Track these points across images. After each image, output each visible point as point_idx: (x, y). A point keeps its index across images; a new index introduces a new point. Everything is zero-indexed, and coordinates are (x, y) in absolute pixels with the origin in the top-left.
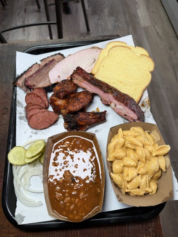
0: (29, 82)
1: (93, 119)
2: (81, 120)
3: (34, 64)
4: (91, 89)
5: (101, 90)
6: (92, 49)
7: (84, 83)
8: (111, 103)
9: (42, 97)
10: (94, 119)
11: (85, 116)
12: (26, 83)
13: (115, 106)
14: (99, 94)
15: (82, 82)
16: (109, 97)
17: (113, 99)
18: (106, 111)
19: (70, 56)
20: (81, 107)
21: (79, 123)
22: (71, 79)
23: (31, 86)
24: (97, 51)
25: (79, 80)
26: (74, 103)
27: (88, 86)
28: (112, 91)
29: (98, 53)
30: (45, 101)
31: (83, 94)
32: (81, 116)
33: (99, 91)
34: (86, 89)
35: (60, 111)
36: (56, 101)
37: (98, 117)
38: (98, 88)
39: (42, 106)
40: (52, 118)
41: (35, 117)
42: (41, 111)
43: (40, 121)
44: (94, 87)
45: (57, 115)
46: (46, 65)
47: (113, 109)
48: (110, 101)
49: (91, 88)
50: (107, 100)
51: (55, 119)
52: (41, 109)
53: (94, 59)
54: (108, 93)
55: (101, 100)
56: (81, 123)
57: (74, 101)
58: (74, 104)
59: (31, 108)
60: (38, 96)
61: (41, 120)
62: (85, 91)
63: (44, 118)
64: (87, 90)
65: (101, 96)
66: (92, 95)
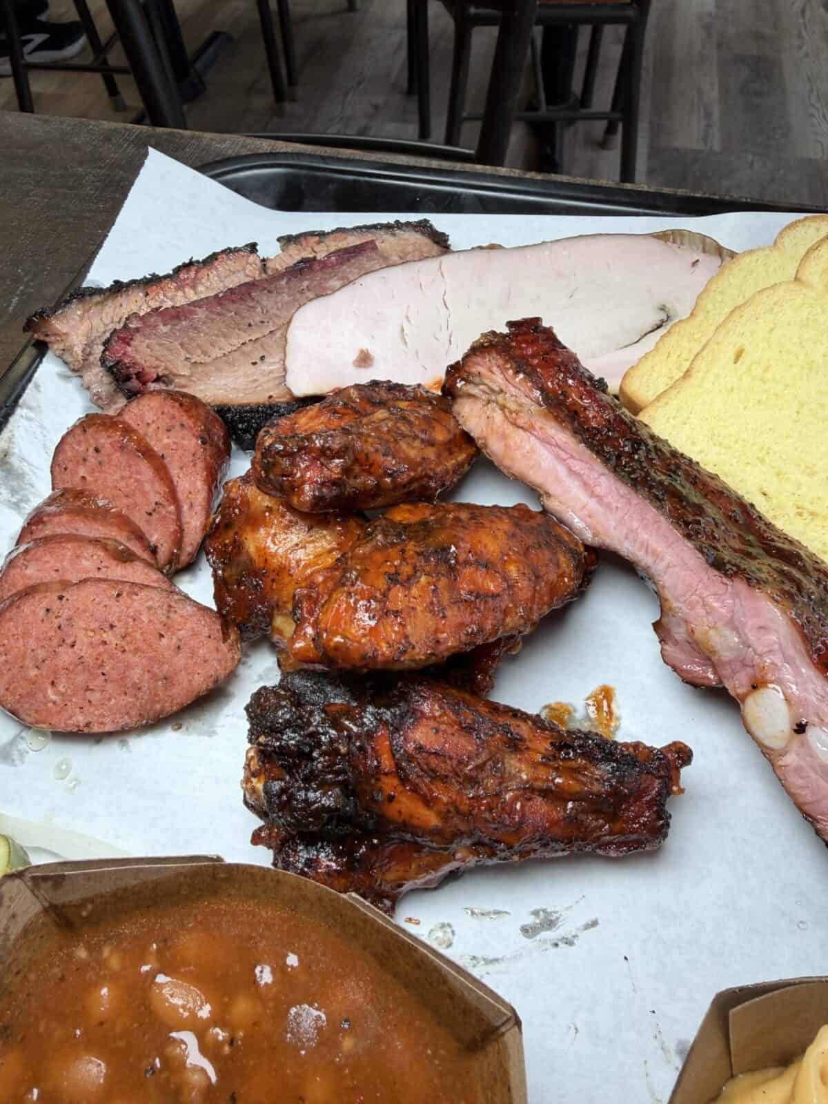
0: (143, 348)
1: (539, 800)
2: (413, 771)
3: (228, 251)
4: (592, 504)
5: (688, 537)
6: (657, 245)
7: (546, 441)
8: (756, 685)
9: (174, 472)
10: (553, 795)
11: (463, 745)
12: (117, 346)
13: (800, 729)
14: (658, 568)
15: (528, 429)
16: (752, 622)
17: (791, 652)
18: (682, 754)
19: (493, 253)
20: (450, 641)
21: (391, 799)
22: (449, 393)
23: (140, 376)
24: (695, 263)
25: (503, 408)
26: (394, 578)
27: (571, 471)
28: (792, 580)
29: (701, 275)
30: (185, 508)
31: (505, 525)
32: (421, 735)
33: (657, 544)
34: (548, 495)
35: (270, 616)
36: (255, 521)
37: (596, 787)
38: (660, 508)
39: (154, 538)
40: (180, 660)
41: (42, 613)
42: (118, 571)
43: (66, 657)
44: (624, 490)
45: (224, 647)
46: (304, 268)
47: (769, 755)
48: (744, 664)
49: (593, 495)
50: (724, 642)
51: (199, 681)
52: (125, 557)
53: (663, 309)
54: (752, 582)
55: (657, 626)
56: (406, 806)
57: (406, 570)
58: (398, 593)
59: (59, 531)
60: (147, 453)
61: (83, 649)
62: (534, 508)
63: (107, 636)
64: (553, 504)
65: (667, 594)
66: (588, 563)
